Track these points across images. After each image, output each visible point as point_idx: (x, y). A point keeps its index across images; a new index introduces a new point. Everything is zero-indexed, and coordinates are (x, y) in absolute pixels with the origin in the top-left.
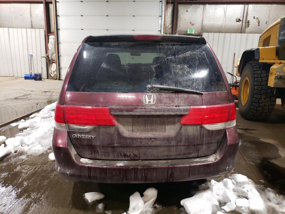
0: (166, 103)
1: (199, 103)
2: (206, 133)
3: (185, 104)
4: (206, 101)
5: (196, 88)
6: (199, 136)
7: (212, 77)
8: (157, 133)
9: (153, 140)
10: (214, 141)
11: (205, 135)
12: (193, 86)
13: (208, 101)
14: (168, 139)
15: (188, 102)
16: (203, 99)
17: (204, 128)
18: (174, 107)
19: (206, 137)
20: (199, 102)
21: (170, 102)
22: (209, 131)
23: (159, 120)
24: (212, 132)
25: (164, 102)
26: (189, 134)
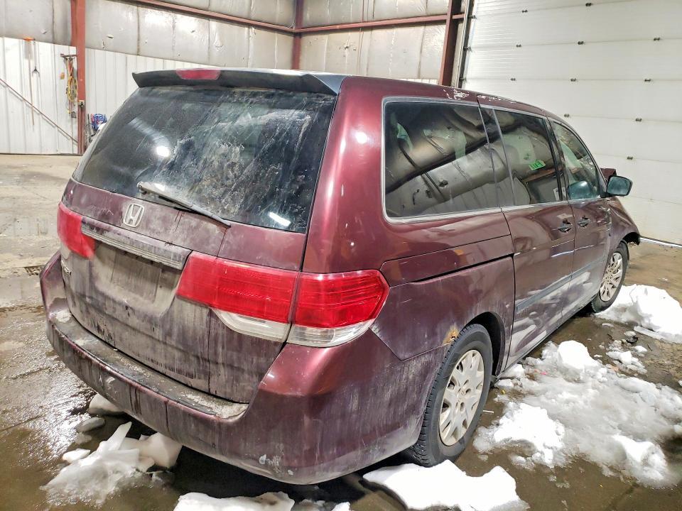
0: (153, 231)
1: (213, 248)
2: (223, 335)
3: (184, 241)
4: (229, 248)
5: (226, 208)
6: (206, 336)
7: (280, 187)
8: (141, 299)
9: (130, 311)
10: (245, 366)
11: (220, 339)
12: (220, 202)
13: (235, 247)
14: (150, 320)
15: (192, 239)
16: (226, 239)
17: (217, 318)
18: (162, 245)
19: (223, 348)
20: (213, 245)
21: (162, 231)
22: (230, 331)
23: (150, 270)
24: (241, 337)
25: (152, 227)
26: (186, 323)
